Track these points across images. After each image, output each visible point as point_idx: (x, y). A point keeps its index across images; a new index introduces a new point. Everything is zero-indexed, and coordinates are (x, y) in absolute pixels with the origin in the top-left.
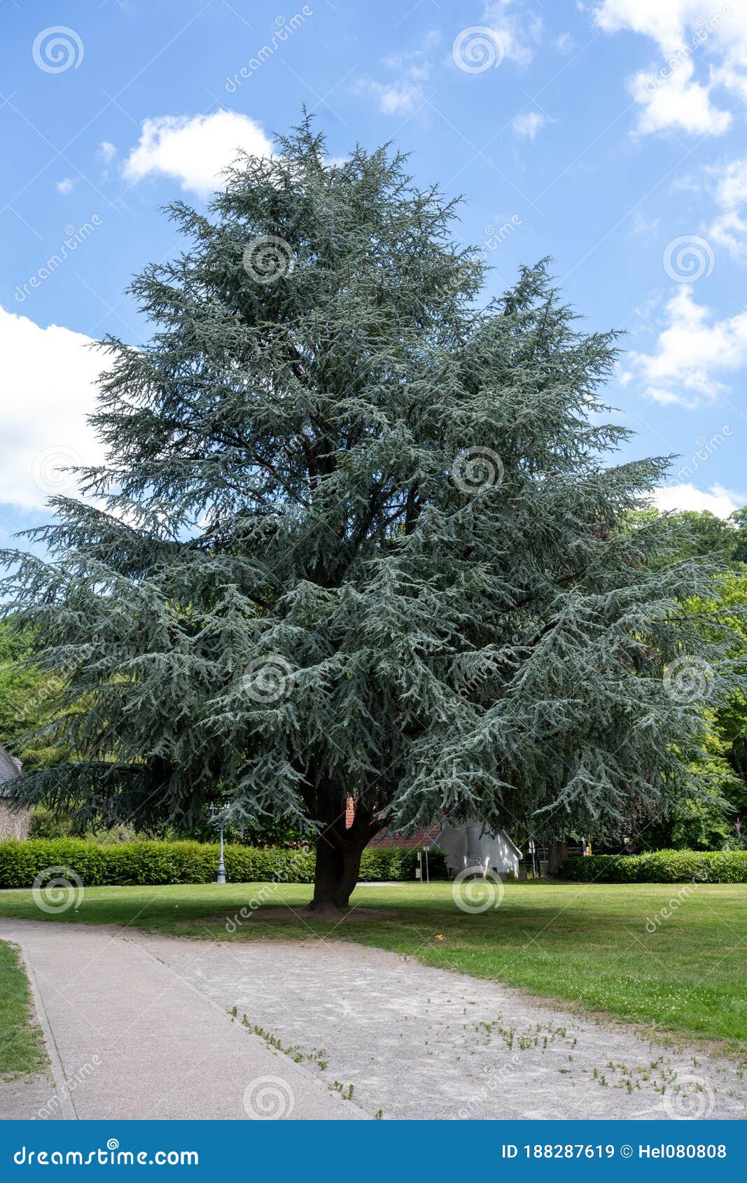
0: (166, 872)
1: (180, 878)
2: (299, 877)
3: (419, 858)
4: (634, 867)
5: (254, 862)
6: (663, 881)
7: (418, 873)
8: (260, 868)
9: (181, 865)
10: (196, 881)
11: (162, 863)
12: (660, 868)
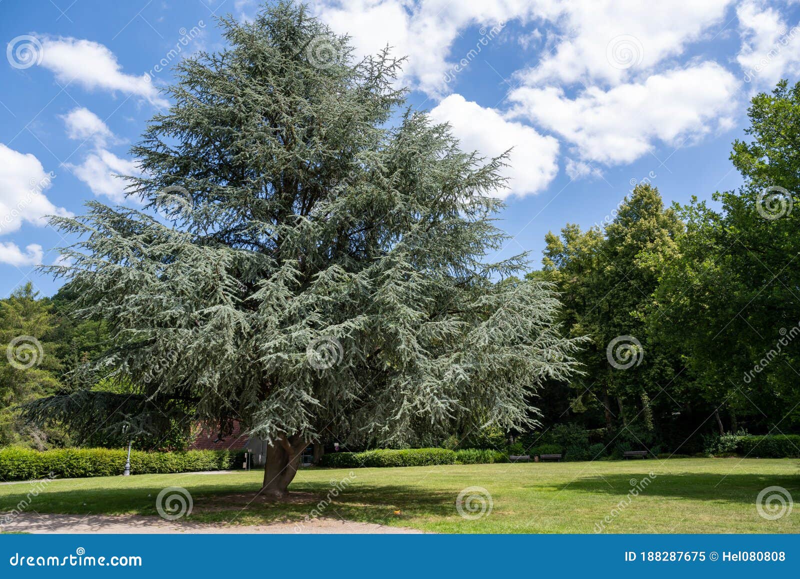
0: (84, 469)
1: (93, 472)
2: (170, 469)
3: (246, 456)
4: (363, 459)
5: (143, 461)
6: (379, 466)
7: (245, 465)
8: (146, 465)
9: (95, 464)
10: (104, 474)
11: (82, 463)
12: (378, 459)
